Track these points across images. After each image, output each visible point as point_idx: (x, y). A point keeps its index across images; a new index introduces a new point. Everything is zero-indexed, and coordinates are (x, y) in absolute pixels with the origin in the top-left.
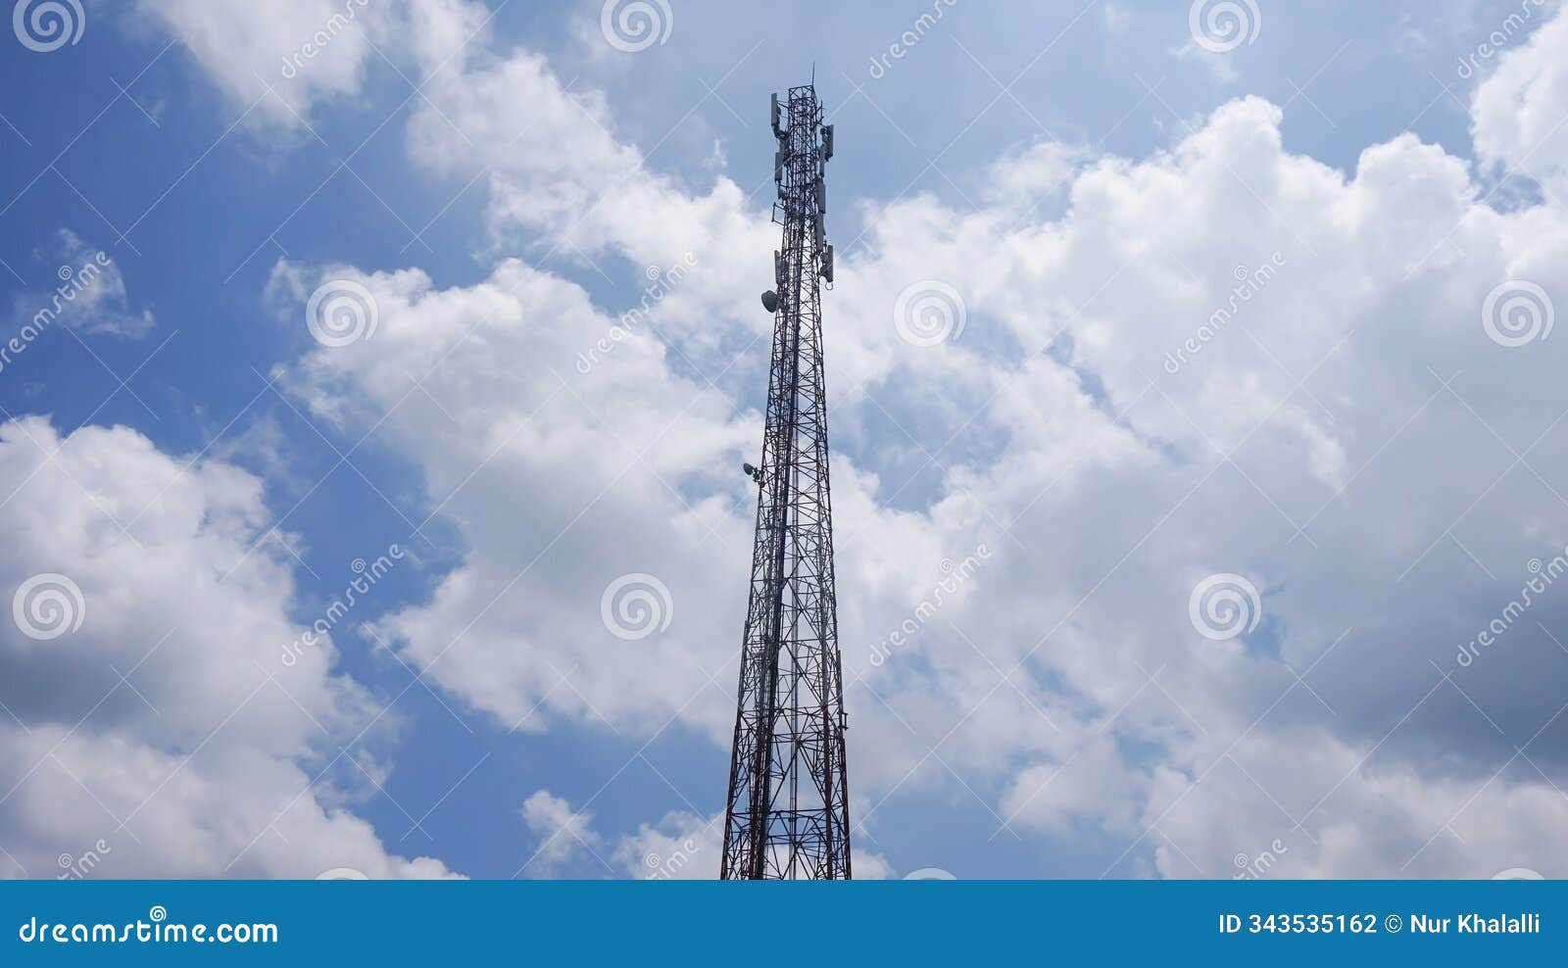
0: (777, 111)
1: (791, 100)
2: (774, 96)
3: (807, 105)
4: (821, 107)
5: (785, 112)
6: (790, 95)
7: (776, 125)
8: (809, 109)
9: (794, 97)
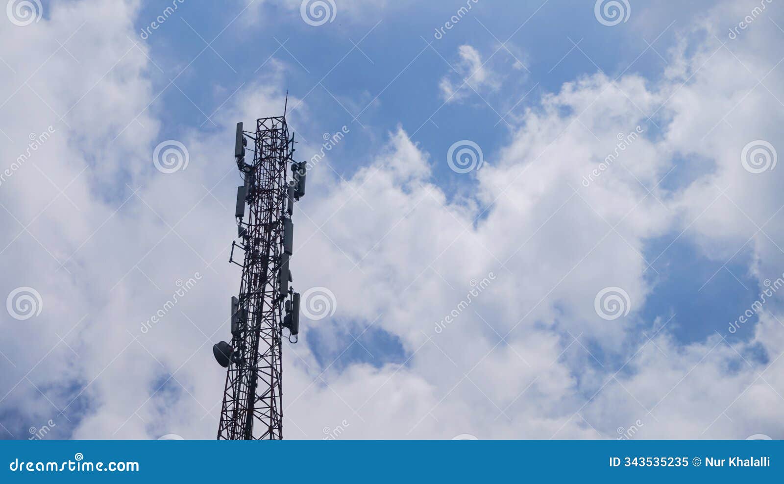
0: (241, 142)
1: (258, 131)
2: (240, 126)
3: (277, 137)
4: (292, 140)
5: (251, 144)
6: (258, 127)
7: (240, 156)
8: (279, 141)
9: (262, 128)
